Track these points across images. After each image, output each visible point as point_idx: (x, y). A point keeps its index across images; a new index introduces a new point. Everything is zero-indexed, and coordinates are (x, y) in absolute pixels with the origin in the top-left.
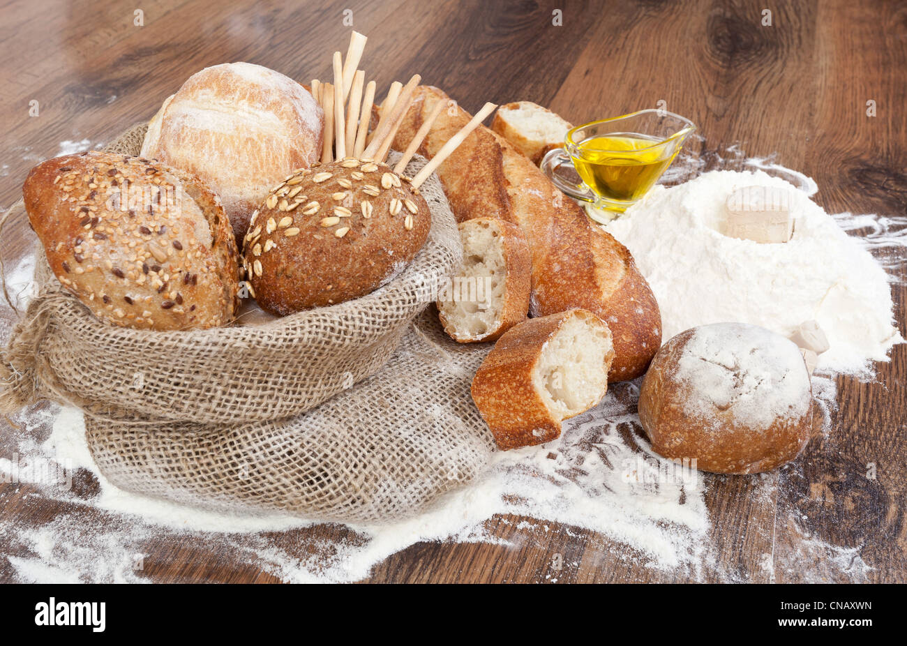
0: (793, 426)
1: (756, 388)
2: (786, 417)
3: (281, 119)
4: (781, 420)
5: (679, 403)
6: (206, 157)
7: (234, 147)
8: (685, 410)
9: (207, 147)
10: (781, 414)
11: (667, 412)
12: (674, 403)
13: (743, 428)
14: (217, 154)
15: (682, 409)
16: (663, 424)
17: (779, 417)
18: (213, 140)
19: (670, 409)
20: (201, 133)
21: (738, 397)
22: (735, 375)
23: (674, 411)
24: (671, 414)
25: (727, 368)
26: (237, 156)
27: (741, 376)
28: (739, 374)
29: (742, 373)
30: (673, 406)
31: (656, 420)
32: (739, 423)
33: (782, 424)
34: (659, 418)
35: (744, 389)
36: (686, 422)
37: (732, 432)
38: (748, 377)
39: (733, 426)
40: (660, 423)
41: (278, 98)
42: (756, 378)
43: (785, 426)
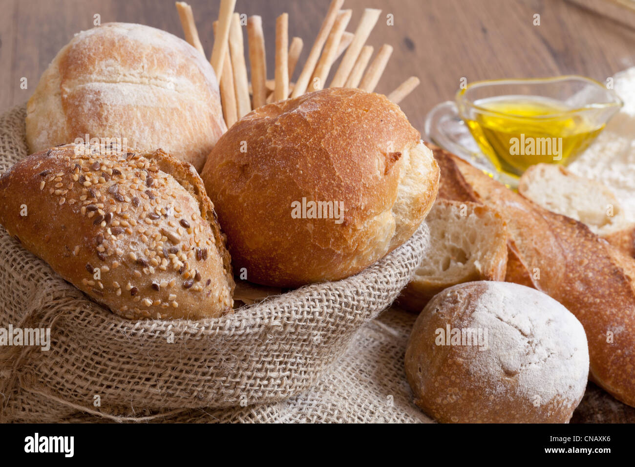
0: (566, 407)
1: (545, 360)
2: (564, 397)
3: (194, 82)
4: (558, 398)
5: (467, 359)
6: (137, 133)
7: (162, 119)
8: (471, 367)
9: (134, 123)
10: (561, 392)
11: (451, 366)
12: (461, 357)
13: (523, 398)
14: (147, 129)
15: (468, 366)
16: (442, 377)
17: (558, 395)
18: (139, 115)
19: (454, 363)
20: (124, 109)
21: (528, 365)
22: (529, 342)
23: (459, 366)
24: (455, 367)
25: (523, 334)
26: (167, 129)
27: (534, 345)
28: (532, 342)
29: (535, 342)
30: (460, 360)
31: (434, 371)
32: (521, 392)
33: (558, 403)
34: (439, 369)
35: (534, 358)
36: (469, 379)
37: (512, 399)
38: (540, 347)
39: (515, 393)
40: (439, 375)
41: (183, 61)
42: (548, 350)
43: (560, 405)
